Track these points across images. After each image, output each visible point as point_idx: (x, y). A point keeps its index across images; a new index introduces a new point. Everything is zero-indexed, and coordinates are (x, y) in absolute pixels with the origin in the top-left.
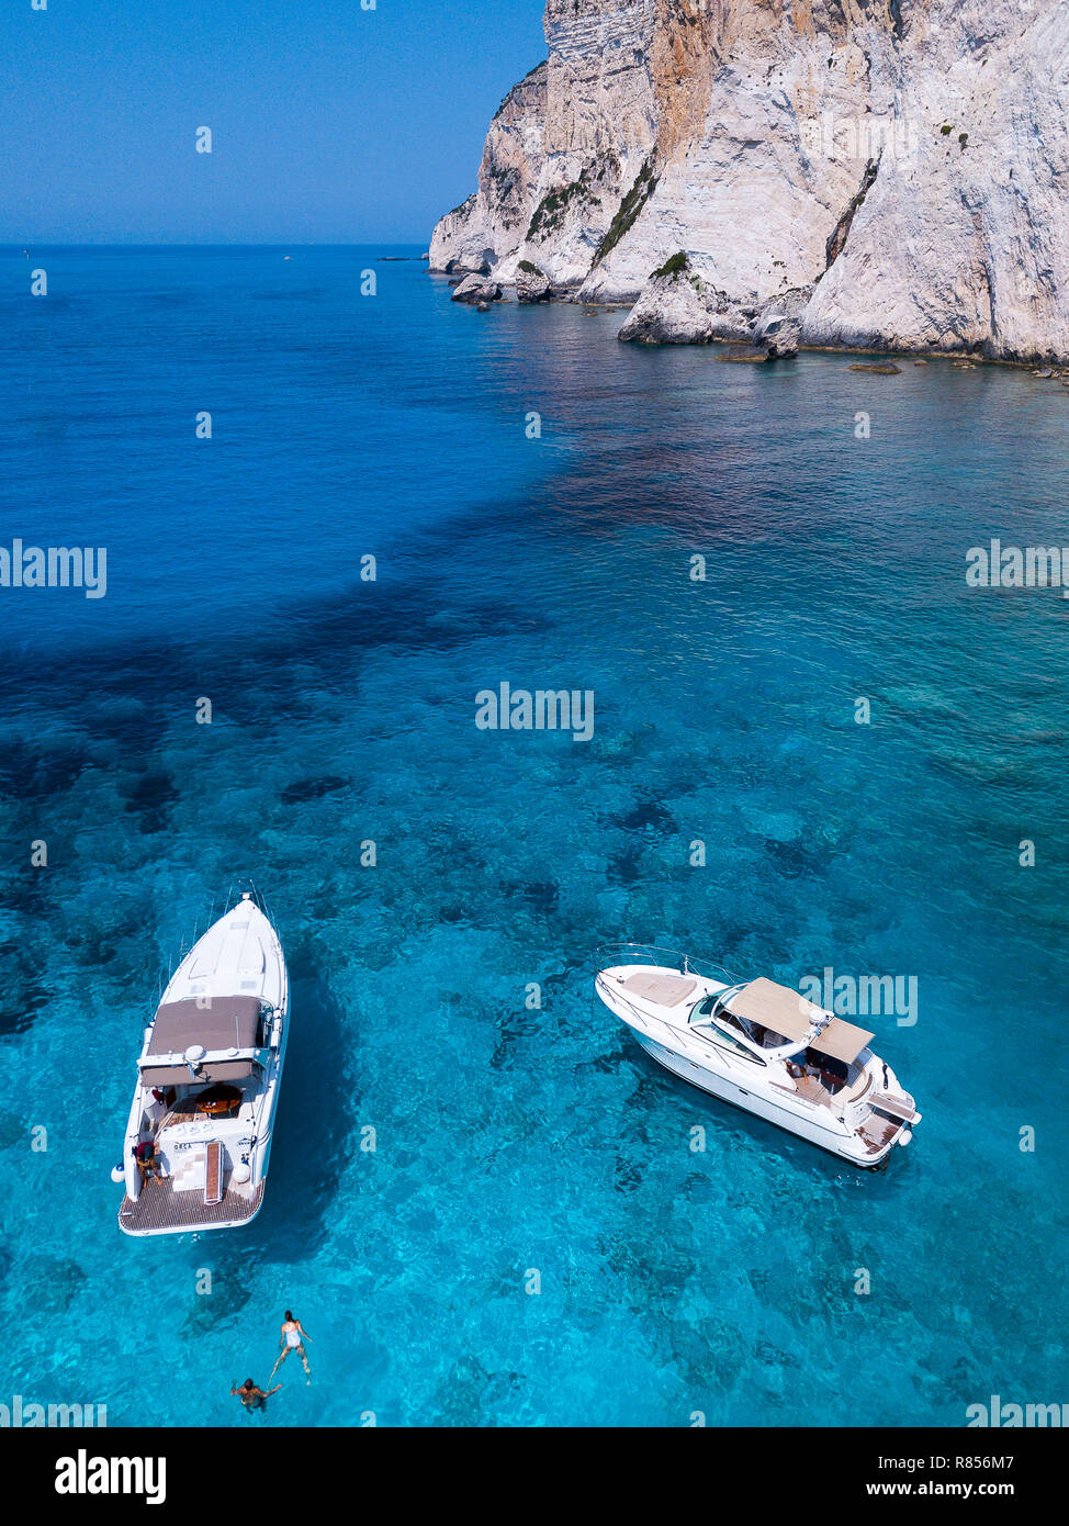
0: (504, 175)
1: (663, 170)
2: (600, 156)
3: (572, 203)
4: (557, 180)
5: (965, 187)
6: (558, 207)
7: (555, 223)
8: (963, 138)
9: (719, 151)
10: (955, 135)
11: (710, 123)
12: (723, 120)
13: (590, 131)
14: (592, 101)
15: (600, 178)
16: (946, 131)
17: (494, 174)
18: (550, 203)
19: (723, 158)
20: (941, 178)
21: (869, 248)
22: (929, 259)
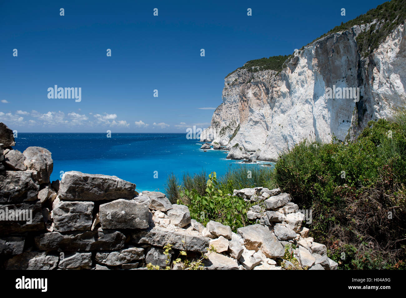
0: (216, 123)
1: (241, 126)
2: (233, 121)
3: (227, 129)
4: (225, 125)
5: (283, 134)
6: (224, 130)
7: (224, 133)
8: (282, 126)
9: (251, 123)
10: (281, 126)
11: (249, 118)
12: (252, 118)
13: (231, 117)
14: (231, 111)
15: (233, 125)
16: (280, 125)
17: (214, 122)
18: (223, 129)
19: (252, 124)
20: (279, 133)
21: (270, 144)
22: (279, 146)
